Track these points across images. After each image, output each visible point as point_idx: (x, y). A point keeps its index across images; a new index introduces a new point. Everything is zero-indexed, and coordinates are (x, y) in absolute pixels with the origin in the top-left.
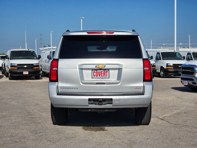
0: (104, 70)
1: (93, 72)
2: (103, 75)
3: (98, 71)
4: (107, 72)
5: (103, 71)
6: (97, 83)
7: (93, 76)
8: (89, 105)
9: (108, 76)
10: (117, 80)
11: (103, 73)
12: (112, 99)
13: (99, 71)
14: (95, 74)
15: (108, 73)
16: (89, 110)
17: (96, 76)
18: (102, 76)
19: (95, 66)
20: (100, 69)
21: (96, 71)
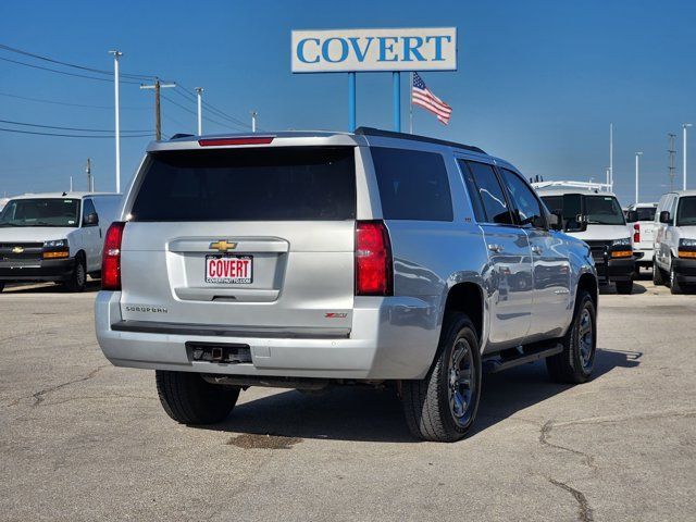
0: (239, 257)
1: (209, 261)
2: (234, 272)
3: (222, 259)
4: (246, 263)
5: (236, 259)
6: (215, 298)
7: (208, 276)
8: (194, 362)
9: (249, 276)
10: (275, 289)
11: (235, 265)
12: (247, 347)
13: (226, 259)
14: (214, 268)
15: (249, 266)
16: (217, 380)
17: (216, 276)
18: (232, 275)
19: (209, 243)
20: (227, 254)
21: (216, 261)
